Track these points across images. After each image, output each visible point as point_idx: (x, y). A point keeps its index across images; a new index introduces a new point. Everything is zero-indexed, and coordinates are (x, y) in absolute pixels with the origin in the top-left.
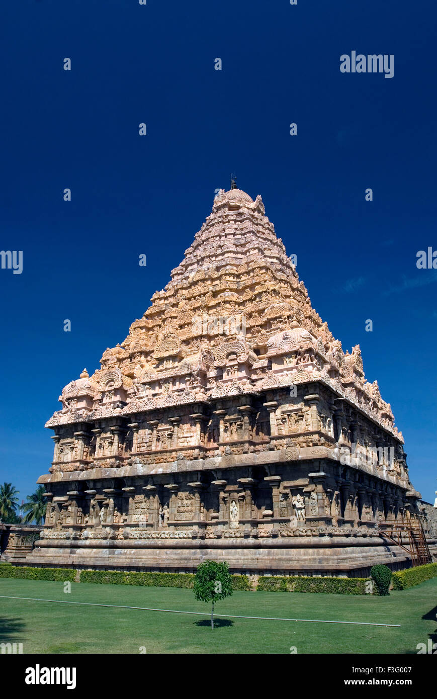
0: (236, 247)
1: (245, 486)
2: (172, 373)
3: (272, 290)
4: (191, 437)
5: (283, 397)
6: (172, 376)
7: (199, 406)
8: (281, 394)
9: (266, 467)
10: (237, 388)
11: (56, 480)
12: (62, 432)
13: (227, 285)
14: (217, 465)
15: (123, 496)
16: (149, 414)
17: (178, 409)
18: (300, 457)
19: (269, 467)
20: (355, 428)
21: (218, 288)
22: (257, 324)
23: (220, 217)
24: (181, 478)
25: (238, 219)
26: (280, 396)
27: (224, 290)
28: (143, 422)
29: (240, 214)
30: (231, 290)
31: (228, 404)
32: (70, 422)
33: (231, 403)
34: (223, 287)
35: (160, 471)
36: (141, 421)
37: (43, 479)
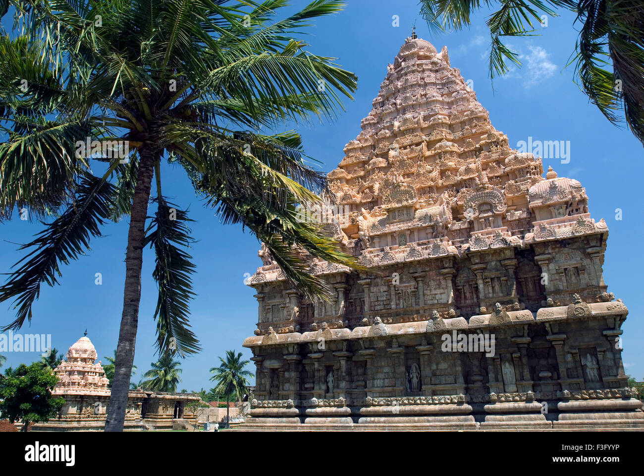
1: (521, 346)
2: (410, 224)
3: (502, 141)
4: (441, 294)
5: (557, 250)
6: (410, 227)
7: (450, 260)
8: (554, 246)
9: (547, 325)
10: (502, 240)
11: (270, 343)
12: (266, 290)
13: (444, 135)
14: (486, 322)
16: (384, 269)
17: (422, 264)
18: (593, 313)
19: (550, 325)
21: (432, 138)
22: (496, 175)
23: (413, 65)
24: (434, 337)
25: (433, 69)
26: (553, 249)
27: (440, 140)
28: (375, 279)
29: (434, 63)
30: (448, 140)
31: (487, 258)
32: (281, 279)
33: (490, 257)
34: (439, 137)
35: (411, 330)
36: (373, 277)
37: (250, 342)
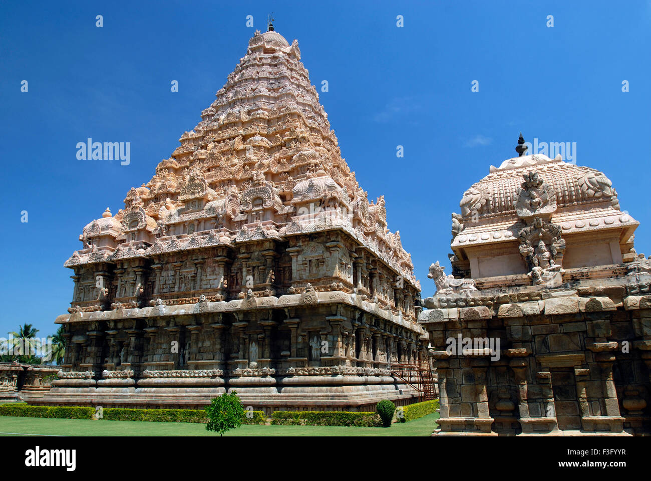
0: (269, 91)
1: (265, 328)
2: (197, 215)
3: (302, 138)
4: (214, 279)
5: (306, 243)
6: (197, 218)
7: (223, 249)
8: (304, 240)
9: (286, 310)
10: (261, 233)
11: (75, 320)
12: (82, 272)
13: (258, 129)
14: (239, 307)
15: (145, 336)
16: (173, 256)
17: (202, 252)
18: (319, 301)
19: (289, 310)
20: (375, 275)
21: (248, 132)
22: (285, 170)
23: (254, 59)
24: (203, 319)
25: (273, 63)
26: (303, 242)
27: (254, 135)
28: (166, 264)
29: (275, 58)
30: (261, 135)
31: (252, 248)
32: (90, 262)
33: (255, 248)
34: (253, 132)
35: (182, 312)
36: (164, 263)
37: (61, 319)
